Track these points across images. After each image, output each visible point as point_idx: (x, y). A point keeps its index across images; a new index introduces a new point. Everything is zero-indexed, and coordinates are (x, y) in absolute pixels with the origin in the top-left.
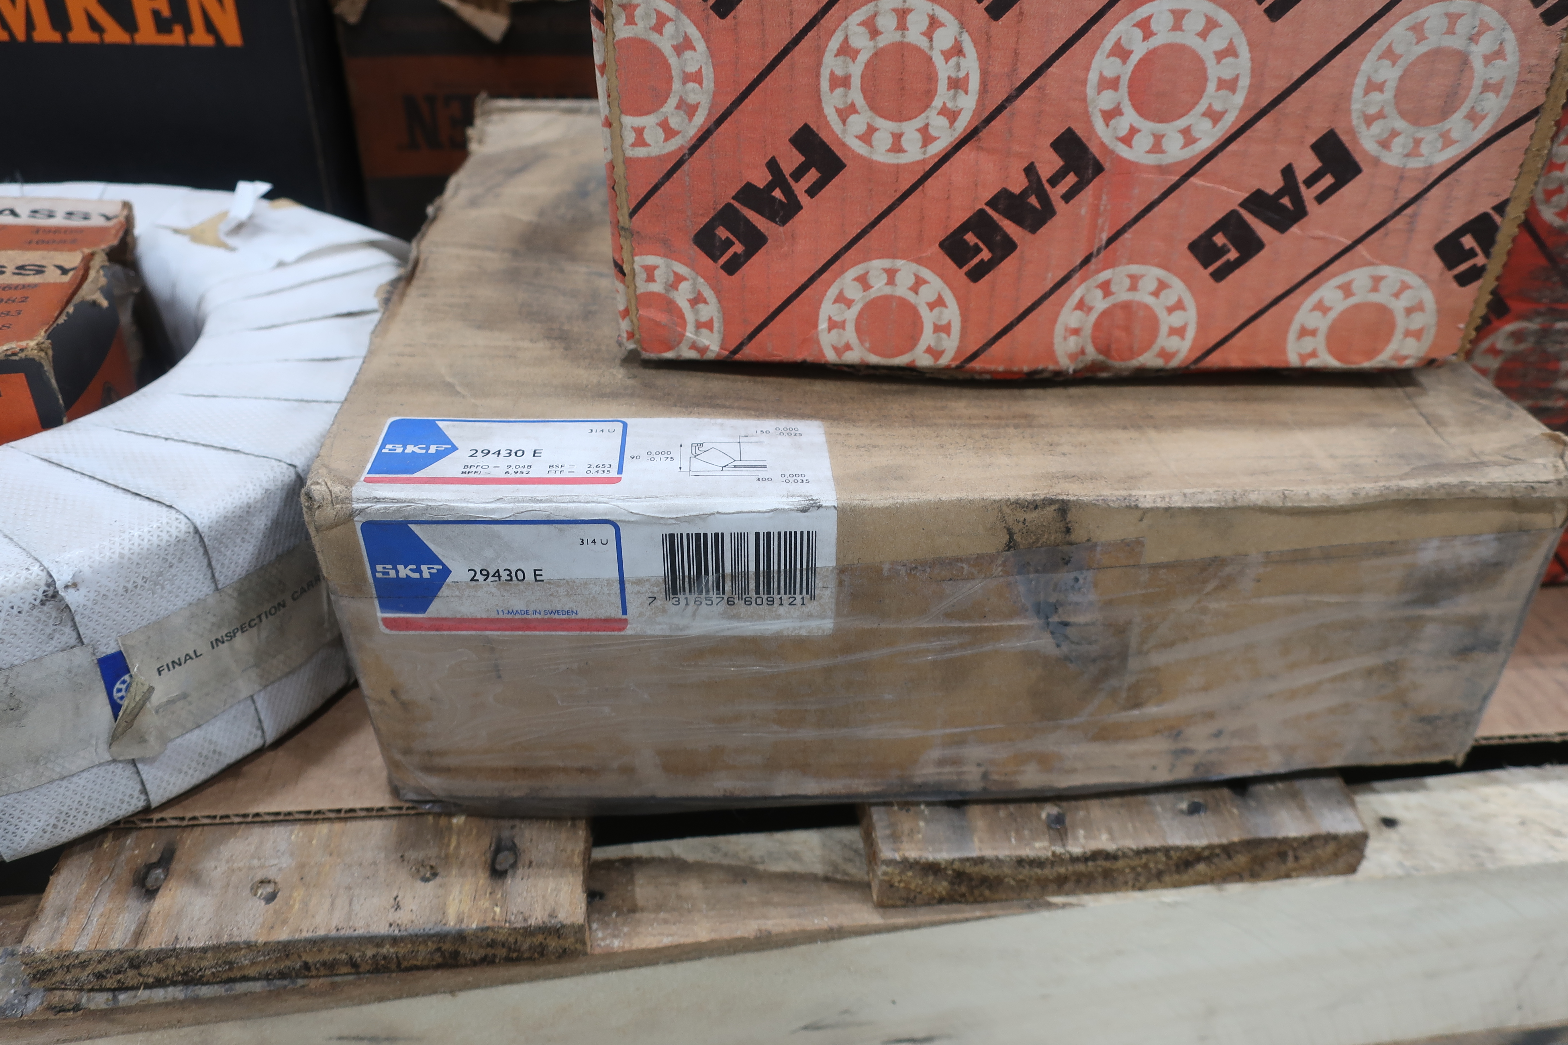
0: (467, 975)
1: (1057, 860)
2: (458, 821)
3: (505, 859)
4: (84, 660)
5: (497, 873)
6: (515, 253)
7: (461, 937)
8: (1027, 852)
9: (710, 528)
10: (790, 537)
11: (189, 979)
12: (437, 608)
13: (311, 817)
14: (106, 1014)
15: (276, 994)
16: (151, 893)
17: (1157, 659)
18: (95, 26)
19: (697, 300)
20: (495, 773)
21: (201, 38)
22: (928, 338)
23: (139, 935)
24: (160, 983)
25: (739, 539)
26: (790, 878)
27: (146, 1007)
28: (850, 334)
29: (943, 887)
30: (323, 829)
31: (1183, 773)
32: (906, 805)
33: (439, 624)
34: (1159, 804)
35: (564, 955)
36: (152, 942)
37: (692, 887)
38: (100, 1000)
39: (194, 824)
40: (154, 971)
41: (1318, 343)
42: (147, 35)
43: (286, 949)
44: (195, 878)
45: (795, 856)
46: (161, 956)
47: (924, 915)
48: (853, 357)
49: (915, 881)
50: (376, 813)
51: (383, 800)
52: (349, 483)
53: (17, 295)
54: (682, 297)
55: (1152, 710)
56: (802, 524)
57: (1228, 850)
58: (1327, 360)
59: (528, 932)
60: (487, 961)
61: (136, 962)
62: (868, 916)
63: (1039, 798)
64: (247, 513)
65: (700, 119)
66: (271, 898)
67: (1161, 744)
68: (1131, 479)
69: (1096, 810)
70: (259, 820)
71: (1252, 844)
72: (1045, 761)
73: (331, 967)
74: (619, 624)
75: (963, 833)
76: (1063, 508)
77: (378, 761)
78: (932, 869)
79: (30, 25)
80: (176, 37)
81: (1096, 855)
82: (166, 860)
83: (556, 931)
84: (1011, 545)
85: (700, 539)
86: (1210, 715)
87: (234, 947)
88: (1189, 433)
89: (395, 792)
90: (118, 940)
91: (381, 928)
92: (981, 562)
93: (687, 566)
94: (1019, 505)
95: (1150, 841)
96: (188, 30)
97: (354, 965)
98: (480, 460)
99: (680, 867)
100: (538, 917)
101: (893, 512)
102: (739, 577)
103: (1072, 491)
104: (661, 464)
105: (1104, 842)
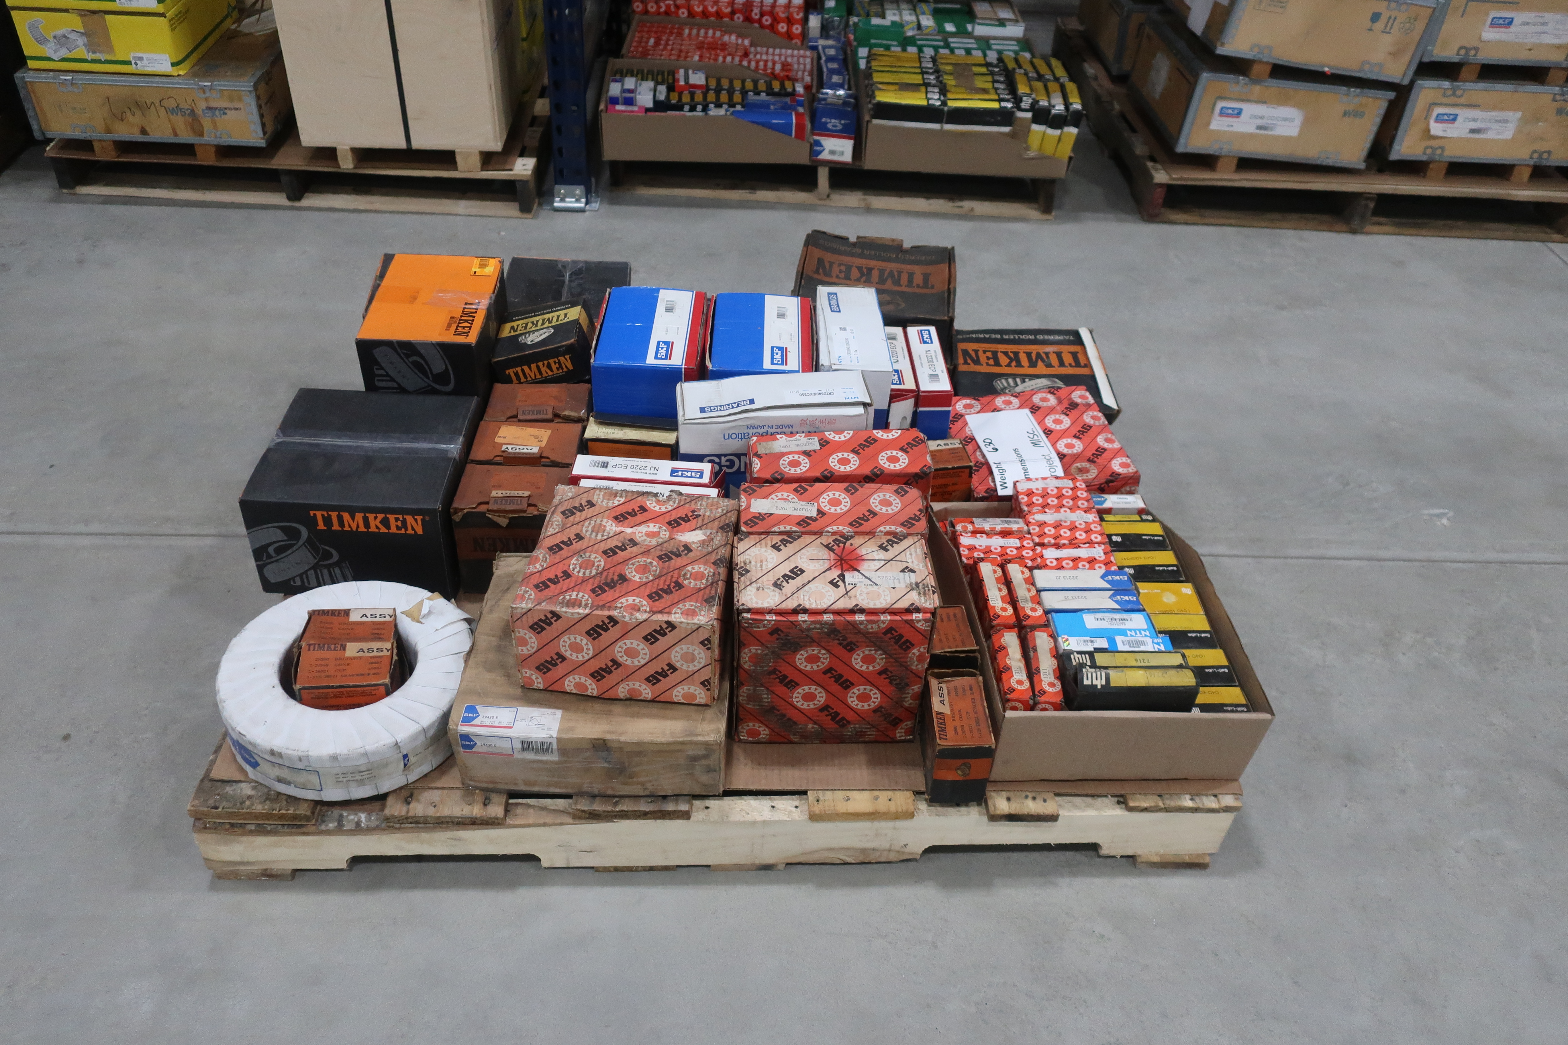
0: (477, 827)
1: (612, 811)
2: (477, 791)
3: (487, 801)
4: (401, 755)
5: (485, 805)
6: (500, 638)
7: (476, 818)
8: (606, 809)
9: (530, 740)
10: (547, 743)
11: (417, 823)
12: (474, 750)
13: (443, 788)
14: (399, 829)
15: (435, 828)
16: (409, 803)
17: (635, 769)
18: (377, 527)
19: (537, 678)
20: (486, 782)
21: (410, 531)
22: (590, 690)
23: (408, 812)
24: (411, 823)
25: (536, 742)
26: (554, 811)
27: (407, 828)
28: (572, 687)
29: (587, 816)
30: (446, 791)
31: (647, 793)
32: (582, 796)
33: (474, 752)
34: (643, 800)
35: (499, 824)
36: (410, 814)
37: (531, 811)
38: (398, 826)
39: (417, 788)
40: (410, 820)
41: (680, 698)
42: (394, 530)
43: (439, 818)
44: (418, 800)
45: (556, 805)
46: (412, 817)
47: (583, 821)
48: (574, 691)
49: (580, 814)
50: (458, 788)
51: (460, 786)
52: (457, 726)
53: (379, 660)
54: (534, 677)
55: (635, 779)
56: (549, 740)
57: (654, 812)
58: (682, 701)
59: (491, 818)
60: (481, 824)
61: (407, 818)
62: (570, 820)
63: (615, 796)
64: (434, 723)
65: (535, 649)
66: (435, 806)
67: (639, 787)
68: (621, 734)
69: (627, 800)
70: (432, 788)
71: (661, 811)
72: (613, 788)
73: (448, 823)
74: (512, 755)
75: (592, 803)
76: (604, 740)
77: (459, 775)
78: (583, 811)
79: (358, 526)
80: (403, 531)
81: (622, 811)
82: (411, 796)
83: (497, 819)
84: (594, 746)
85: (528, 742)
86: (650, 781)
87: (427, 817)
88: (645, 720)
89: (463, 784)
90: (403, 813)
91: (459, 815)
92: (587, 749)
93: (526, 746)
94: (595, 739)
95: (636, 809)
96: (406, 529)
97: (453, 822)
98: (484, 719)
99: (529, 806)
100: (493, 815)
101: (568, 739)
102: (537, 749)
103: (608, 737)
104: (523, 722)
105: (625, 808)
